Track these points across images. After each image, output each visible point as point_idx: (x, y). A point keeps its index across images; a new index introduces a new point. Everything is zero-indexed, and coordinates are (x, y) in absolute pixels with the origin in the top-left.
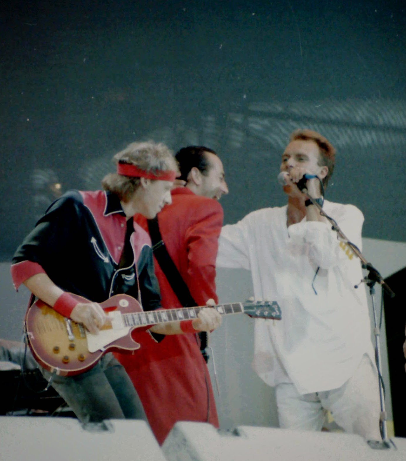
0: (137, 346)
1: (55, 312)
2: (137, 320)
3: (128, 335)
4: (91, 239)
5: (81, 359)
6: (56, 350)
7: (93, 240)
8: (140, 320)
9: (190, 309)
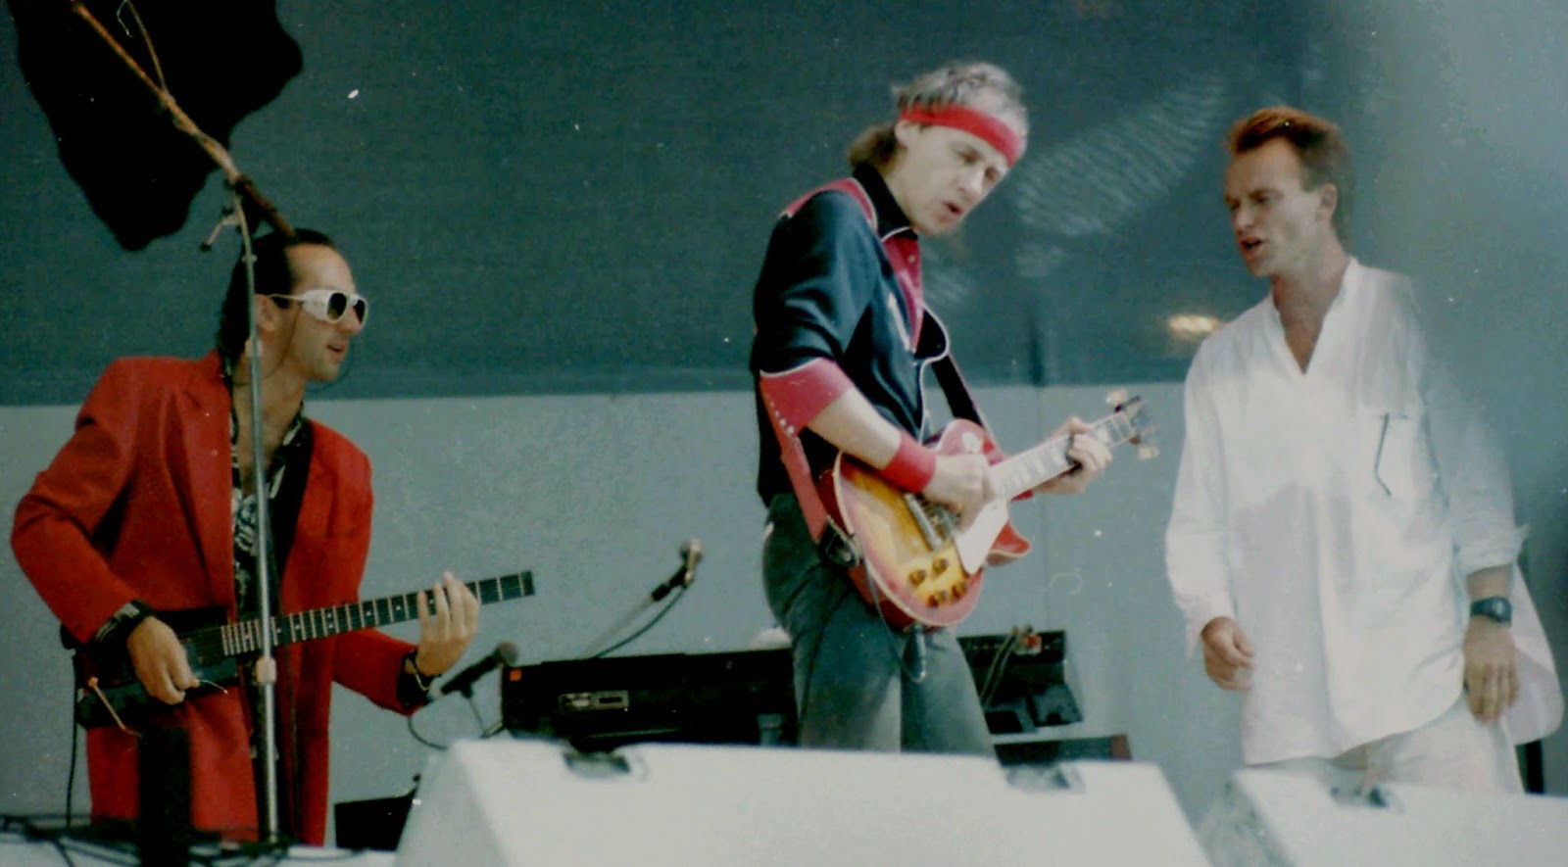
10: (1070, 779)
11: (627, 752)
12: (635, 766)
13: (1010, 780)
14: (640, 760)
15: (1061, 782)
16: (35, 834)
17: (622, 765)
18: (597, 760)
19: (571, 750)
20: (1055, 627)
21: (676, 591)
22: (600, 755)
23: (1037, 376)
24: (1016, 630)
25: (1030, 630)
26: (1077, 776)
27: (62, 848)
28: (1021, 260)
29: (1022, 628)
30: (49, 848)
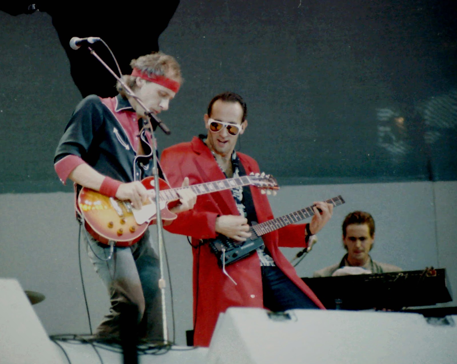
0: (175, 216)
1: (100, 195)
2: (169, 195)
3: (165, 208)
4: (113, 129)
5: (132, 231)
6: (111, 225)
7: (115, 131)
8: (172, 195)
9: (209, 184)
10: (450, 321)
11: (290, 312)
12: (293, 317)
13: (428, 321)
14: (294, 315)
15: (447, 323)
16: (84, 342)
17: (288, 316)
18: (279, 315)
19: (269, 311)
20: (441, 267)
21: (305, 253)
22: (280, 313)
23: (431, 178)
24: (427, 268)
25: (432, 268)
26: (452, 320)
27: (94, 346)
28: (426, 137)
29: (430, 267)
30: (89, 346)
